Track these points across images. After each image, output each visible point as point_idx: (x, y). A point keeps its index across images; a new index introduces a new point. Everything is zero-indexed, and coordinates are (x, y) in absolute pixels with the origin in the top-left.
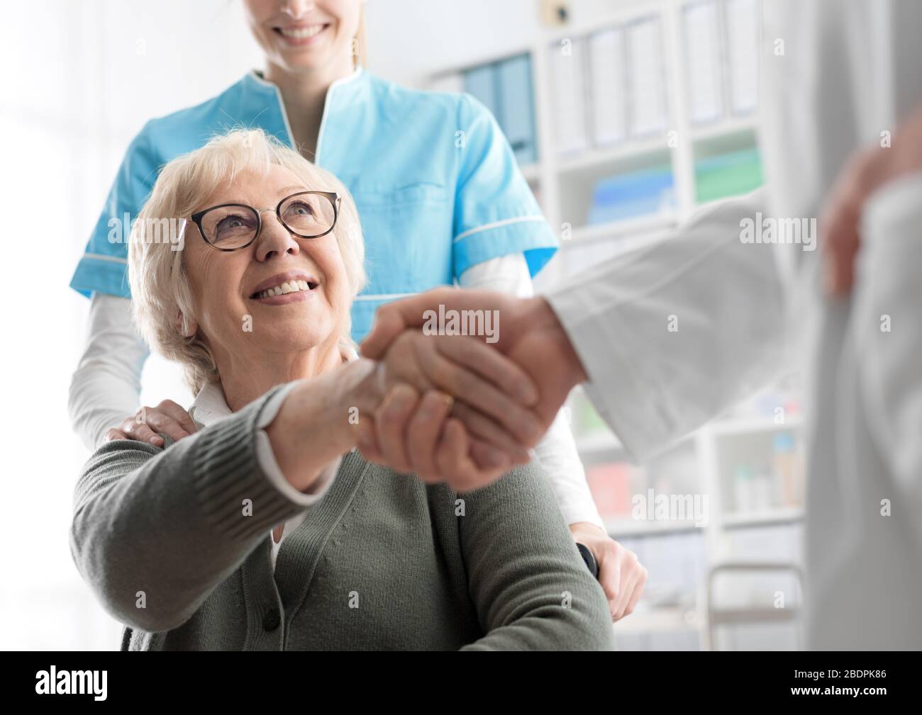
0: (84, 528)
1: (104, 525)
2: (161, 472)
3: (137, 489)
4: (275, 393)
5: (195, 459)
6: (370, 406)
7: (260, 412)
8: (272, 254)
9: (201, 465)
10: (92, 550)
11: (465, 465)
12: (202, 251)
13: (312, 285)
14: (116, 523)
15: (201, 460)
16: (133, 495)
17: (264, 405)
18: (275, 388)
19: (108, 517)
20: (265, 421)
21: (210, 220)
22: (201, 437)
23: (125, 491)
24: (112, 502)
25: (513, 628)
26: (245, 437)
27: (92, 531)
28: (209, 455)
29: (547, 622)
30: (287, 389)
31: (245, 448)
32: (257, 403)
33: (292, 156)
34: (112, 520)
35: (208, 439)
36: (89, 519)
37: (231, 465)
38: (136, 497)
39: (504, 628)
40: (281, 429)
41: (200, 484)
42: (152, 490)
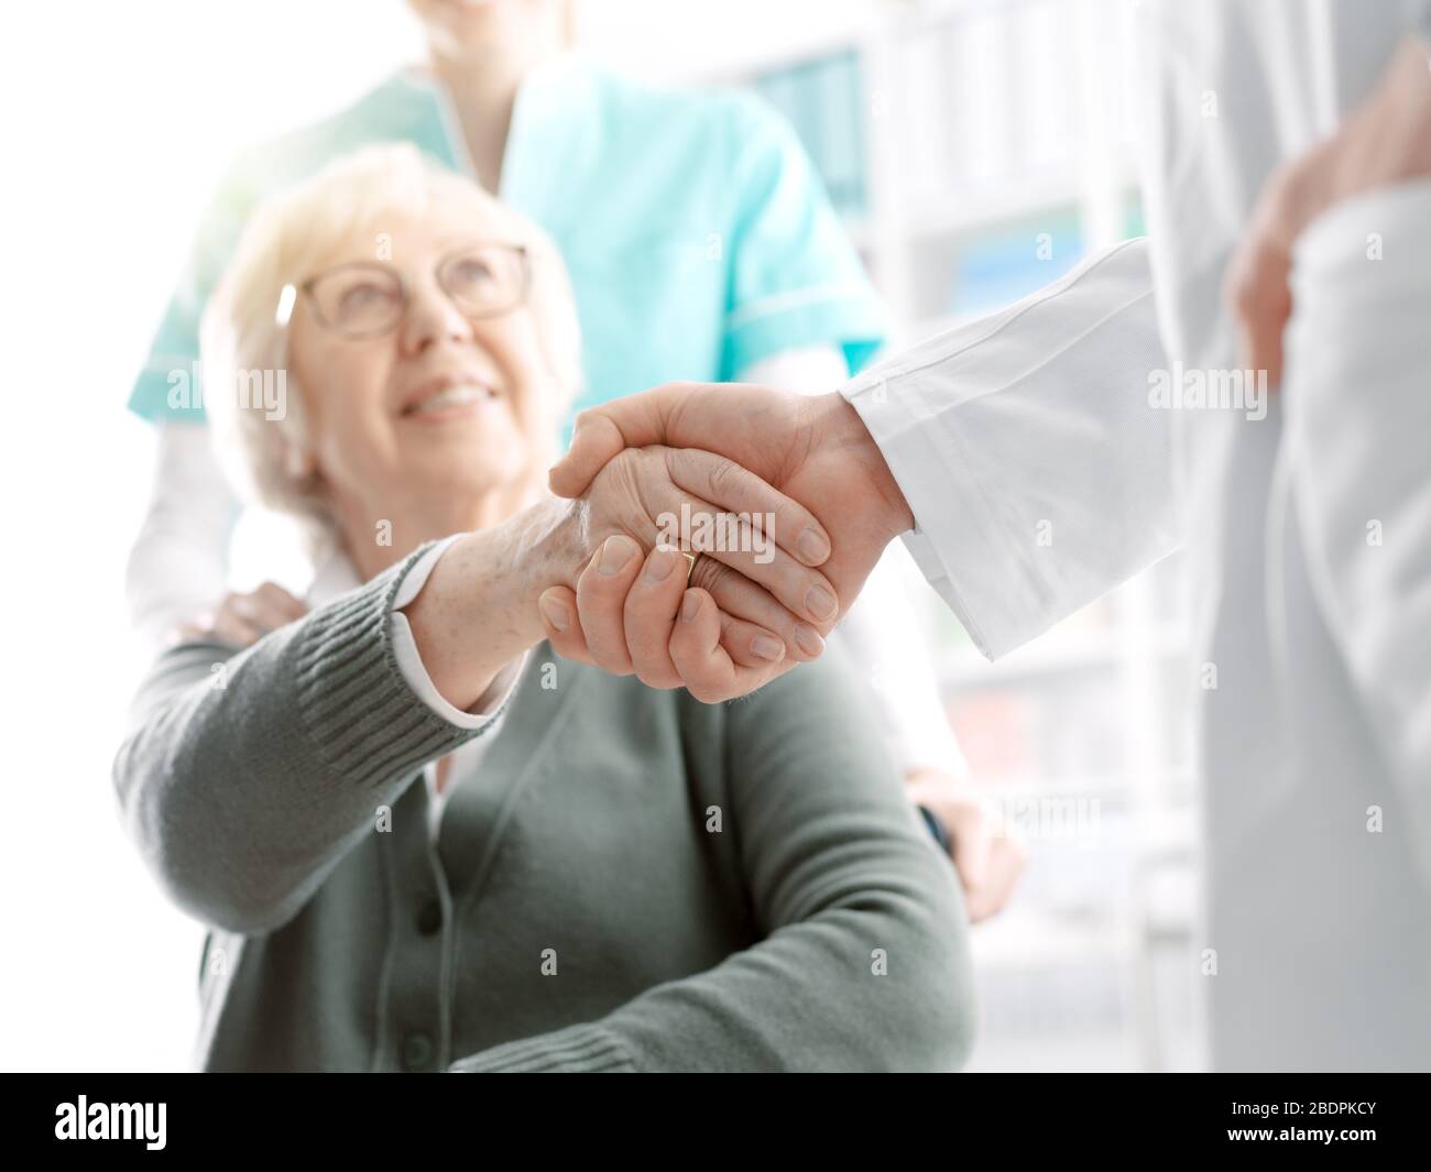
0: (130, 770)
1: (159, 766)
2: (245, 681)
3: (210, 708)
4: (422, 554)
5: (298, 659)
6: (567, 569)
7: (398, 583)
8: (426, 344)
9: (308, 668)
10: (142, 805)
11: (716, 659)
12: (320, 344)
13: (492, 393)
14: (177, 762)
15: (309, 660)
16: (203, 717)
17: (404, 573)
18: (422, 547)
19: (164, 753)
20: (404, 599)
21: (329, 289)
22: (307, 625)
23: (191, 711)
24: (171, 730)
25: (812, 927)
26: (376, 622)
27: (142, 774)
28: (318, 653)
29: (863, 918)
30: (441, 547)
31: (376, 639)
32: (394, 572)
33: (461, 190)
34: (171, 756)
35: (318, 626)
36: (137, 756)
37: (353, 667)
38: (208, 721)
39: (797, 928)
40: (429, 609)
41: (304, 698)
42: (233, 709)
